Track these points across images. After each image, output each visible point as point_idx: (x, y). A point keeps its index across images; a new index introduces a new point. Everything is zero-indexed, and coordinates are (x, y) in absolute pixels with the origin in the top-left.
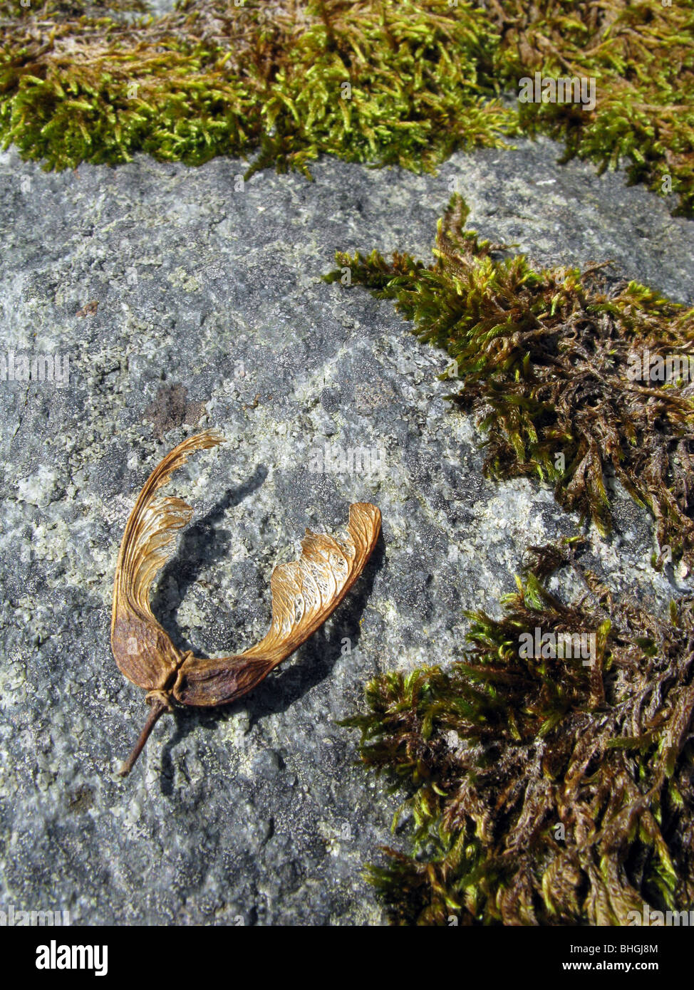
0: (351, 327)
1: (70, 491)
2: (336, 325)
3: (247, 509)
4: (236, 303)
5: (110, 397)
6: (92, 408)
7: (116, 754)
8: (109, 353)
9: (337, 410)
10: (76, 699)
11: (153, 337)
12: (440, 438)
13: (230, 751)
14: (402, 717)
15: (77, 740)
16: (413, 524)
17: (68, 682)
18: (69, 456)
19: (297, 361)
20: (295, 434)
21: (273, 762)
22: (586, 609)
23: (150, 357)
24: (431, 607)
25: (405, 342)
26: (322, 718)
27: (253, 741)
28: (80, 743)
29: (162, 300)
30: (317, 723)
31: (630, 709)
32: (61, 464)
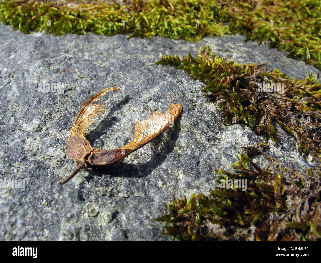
0: (166, 76)
1: (45, 128)
2: (160, 75)
3: (119, 136)
4: (121, 70)
5: (67, 98)
6: (59, 101)
7: (46, 228)
8: (68, 85)
9: (159, 101)
10: (31, 203)
11: (87, 80)
12: (202, 111)
13: (102, 230)
14: (186, 215)
15: (29, 221)
16: (191, 141)
17: (29, 196)
18: (46, 116)
19: (143, 86)
20: (141, 111)
21: (122, 235)
22: (270, 171)
23: (85, 86)
24: (199, 173)
25: (187, 80)
26: (147, 217)
27: (113, 225)
28: (30, 222)
29: (92, 69)
30: (145, 219)
31: (295, 211)
32: (42, 119)
